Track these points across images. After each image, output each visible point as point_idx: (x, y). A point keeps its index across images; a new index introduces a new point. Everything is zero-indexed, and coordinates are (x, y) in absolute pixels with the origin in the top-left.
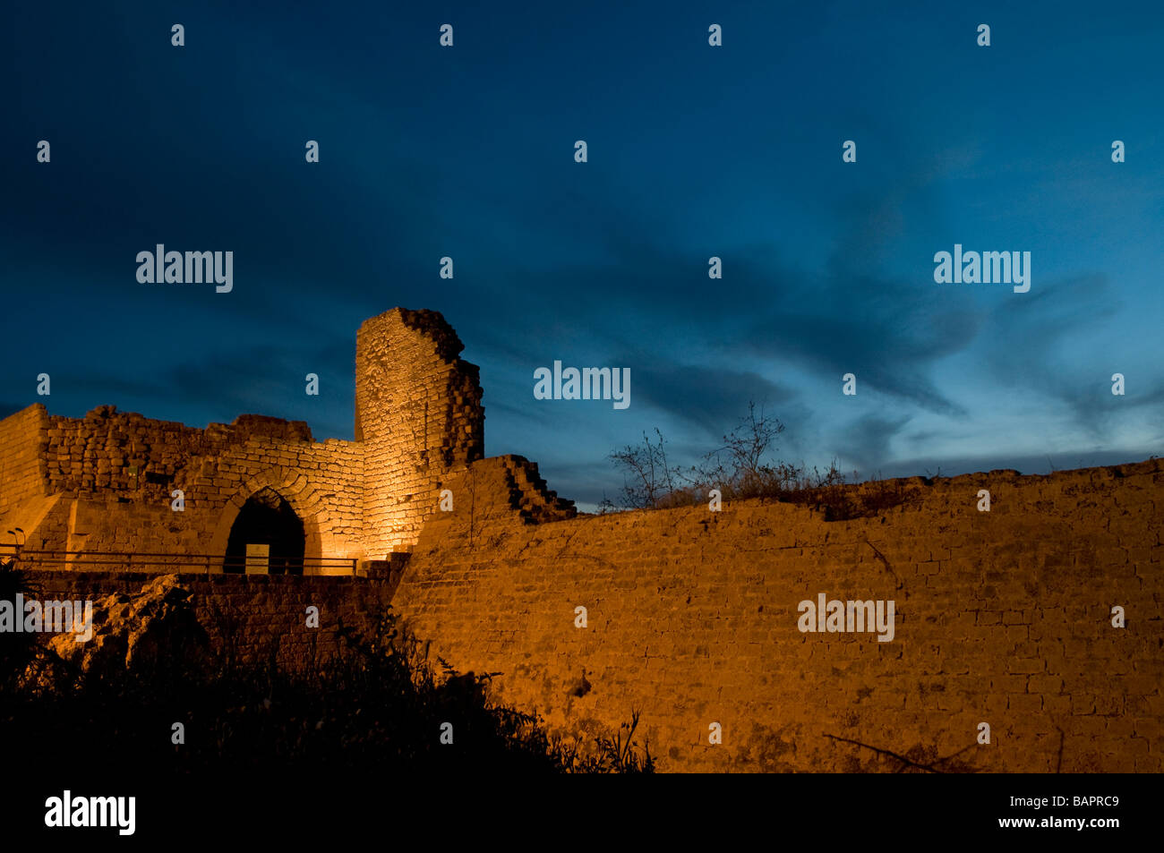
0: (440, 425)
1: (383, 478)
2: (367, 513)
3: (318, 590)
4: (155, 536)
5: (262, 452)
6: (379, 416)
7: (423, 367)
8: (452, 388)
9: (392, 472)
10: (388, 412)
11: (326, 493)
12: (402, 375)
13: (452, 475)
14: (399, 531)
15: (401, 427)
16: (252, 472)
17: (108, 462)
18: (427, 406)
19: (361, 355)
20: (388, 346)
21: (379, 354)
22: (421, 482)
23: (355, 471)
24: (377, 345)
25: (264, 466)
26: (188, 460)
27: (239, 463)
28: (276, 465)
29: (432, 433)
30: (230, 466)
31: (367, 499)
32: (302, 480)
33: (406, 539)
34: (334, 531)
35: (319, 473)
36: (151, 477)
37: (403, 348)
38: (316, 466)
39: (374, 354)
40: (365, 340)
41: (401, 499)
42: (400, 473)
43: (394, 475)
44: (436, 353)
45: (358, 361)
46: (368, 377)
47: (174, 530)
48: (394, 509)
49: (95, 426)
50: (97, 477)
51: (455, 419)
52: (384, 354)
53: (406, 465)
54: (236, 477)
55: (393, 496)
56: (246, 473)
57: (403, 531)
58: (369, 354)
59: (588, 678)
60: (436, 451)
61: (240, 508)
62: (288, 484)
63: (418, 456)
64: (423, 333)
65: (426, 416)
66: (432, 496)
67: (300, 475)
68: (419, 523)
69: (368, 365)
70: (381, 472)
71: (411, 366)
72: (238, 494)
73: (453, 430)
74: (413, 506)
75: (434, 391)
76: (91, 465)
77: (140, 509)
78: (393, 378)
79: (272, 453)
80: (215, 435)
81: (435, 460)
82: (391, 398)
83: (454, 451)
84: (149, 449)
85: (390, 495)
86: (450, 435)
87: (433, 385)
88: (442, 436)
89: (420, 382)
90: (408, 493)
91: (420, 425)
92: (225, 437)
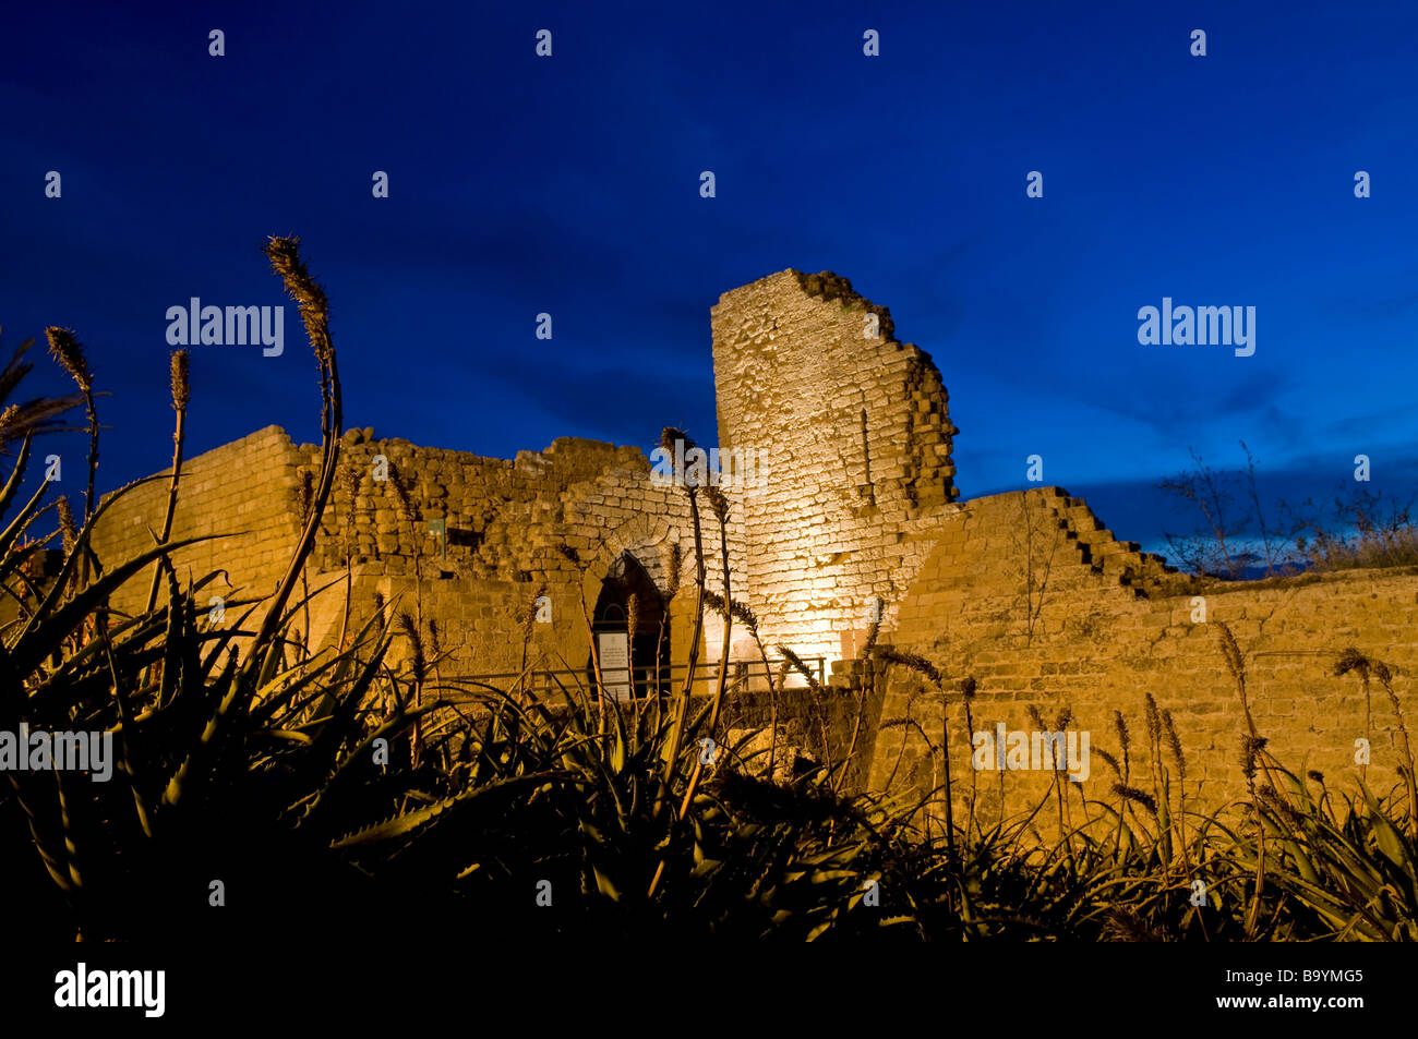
0: (893, 444)
1: (785, 527)
2: (756, 581)
5: (622, 493)
6: (768, 434)
7: (851, 357)
8: (911, 386)
9: (802, 518)
10: (785, 428)
12: (806, 372)
13: (927, 521)
14: (823, 608)
15: (814, 449)
18: (864, 415)
19: (723, 344)
20: (775, 328)
21: (758, 341)
22: (868, 533)
23: (733, 518)
24: (753, 329)
29: (880, 458)
31: (756, 560)
33: (840, 620)
37: (806, 331)
39: (747, 343)
40: (729, 322)
41: (826, 559)
42: (820, 519)
43: (808, 523)
45: (716, 354)
46: (738, 377)
48: (811, 574)
51: (919, 435)
52: (767, 341)
53: (830, 507)
55: (807, 554)
57: (831, 607)
58: (738, 342)
60: (891, 486)
63: (853, 493)
64: (846, 304)
65: (866, 432)
66: (889, 553)
68: (864, 596)
69: (738, 359)
70: (781, 518)
71: (826, 356)
73: (916, 451)
74: (849, 568)
75: (878, 392)
78: (790, 377)
79: (634, 494)
81: (891, 501)
82: (788, 406)
83: (917, 484)
84: (445, 492)
85: (799, 553)
86: (912, 460)
87: (874, 383)
88: (902, 461)
89: (847, 380)
90: (838, 549)
91: (854, 445)
92: (541, 472)
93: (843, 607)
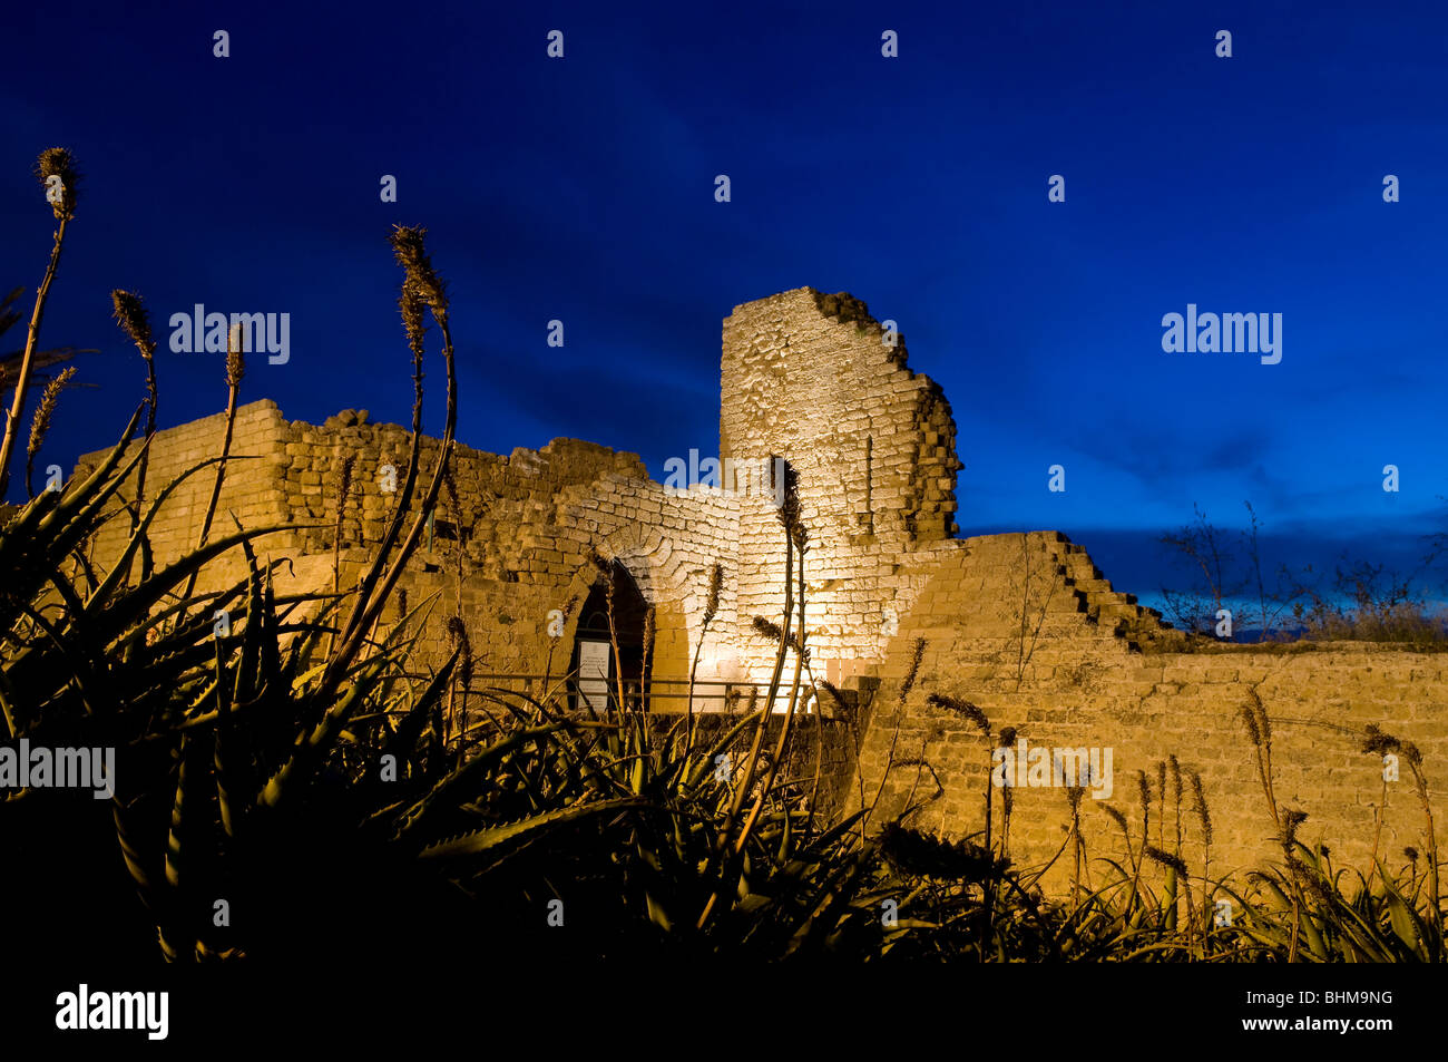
0: (897, 474)
1: (780, 549)
2: (745, 601)
4: (481, 630)
7: (861, 382)
8: (919, 417)
10: (787, 448)
11: (694, 567)
12: (815, 392)
13: (924, 555)
14: (812, 633)
15: (816, 472)
16: (604, 530)
18: (870, 441)
19: (732, 357)
20: (787, 346)
21: (769, 357)
22: (864, 562)
24: (764, 344)
26: (491, 505)
28: (634, 520)
29: (883, 486)
30: (577, 520)
32: (666, 545)
33: (828, 648)
35: (686, 535)
36: (443, 529)
37: (818, 351)
38: (681, 525)
39: (758, 357)
40: (740, 335)
41: (818, 585)
42: (816, 543)
44: (890, 361)
45: (725, 365)
46: (744, 392)
52: (777, 358)
53: (827, 532)
56: (595, 531)
57: (820, 634)
58: (747, 356)
60: (891, 516)
61: (590, 587)
62: (648, 550)
63: (852, 521)
64: (861, 328)
65: (870, 459)
66: (883, 584)
67: (663, 538)
68: (854, 626)
69: (747, 374)
70: (776, 540)
71: (836, 379)
72: (588, 564)
73: (919, 483)
74: (844, 597)
75: (887, 420)
78: (798, 397)
80: (524, 467)
81: (889, 532)
82: (793, 426)
83: (917, 517)
86: (916, 491)
87: (883, 411)
88: (904, 491)
89: (856, 405)
90: (831, 575)
91: (857, 471)
92: (536, 471)
93: (832, 636)
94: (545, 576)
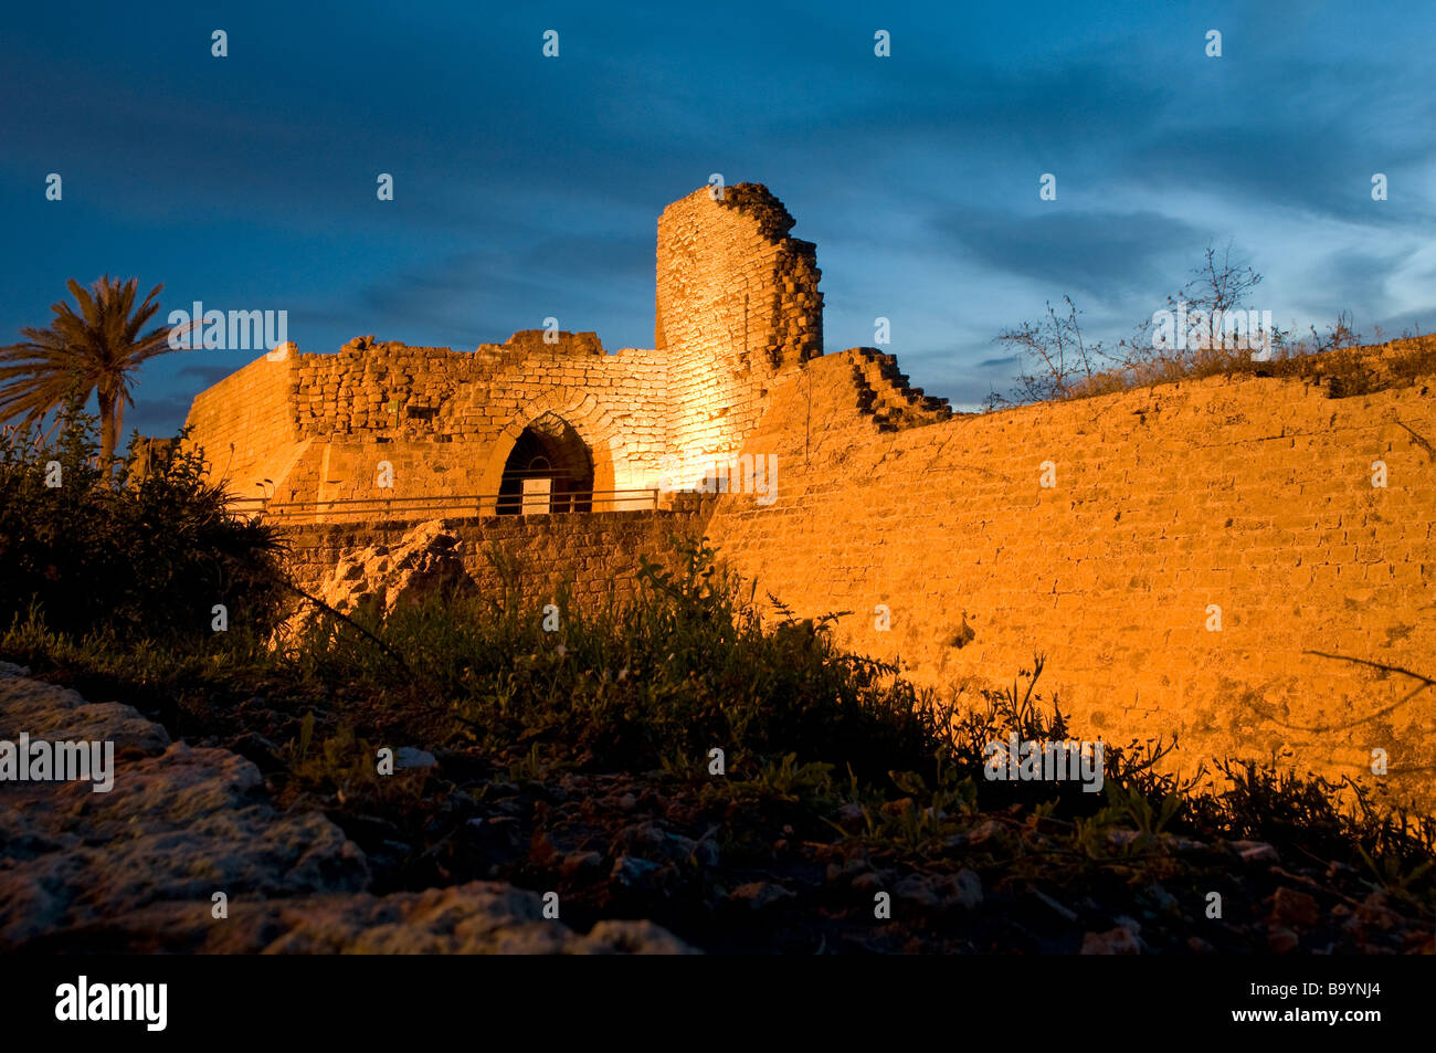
0: (764, 319)
1: (692, 390)
2: (670, 434)
3: (610, 528)
4: (418, 479)
5: (542, 372)
6: (686, 316)
7: (742, 253)
8: (781, 273)
9: (703, 382)
10: (697, 311)
11: (620, 413)
12: (714, 264)
13: (780, 379)
14: (712, 452)
15: (714, 327)
16: (530, 396)
17: (364, 399)
18: (747, 298)
19: (663, 246)
20: (697, 232)
21: (686, 243)
22: (741, 391)
23: (655, 385)
24: (683, 233)
25: (545, 388)
26: (455, 389)
27: (516, 387)
28: (559, 385)
29: (755, 331)
30: (504, 392)
31: (671, 417)
32: (591, 401)
34: (630, 458)
35: (611, 391)
36: (414, 412)
37: (716, 233)
38: (607, 383)
39: (680, 244)
40: (669, 229)
41: (715, 414)
42: (713, 382)
43: (705, 385)
44: (759, 234)
45: (659, 254)
46: (671, 272)
47: (439, 469)
48: (706, 426)
49: (351, 360)
50: (352, 416)
51: (785, 311)
52: (691, 243)
53: (720, 372)
54: (514, 404)
55: (704, 410)
56: (524, 398)
57: (717, 451)
58: (673, 244)
59: (970, 623)
60: (761, 352)
61: (516, 439)
62: (573, 406)
63: (736, 360)
64: (742, 211)
65: (747, 311)
66: (755, 406)
67: (588, 395)
68: (738, 441)
69: (672, 258)
70: (689, 383)
71: (726, 253)
72: (514, 422)
73: (782, 324)
74: (730, 420)
75: (757, 279)
76: (345, 404)
77: (401, 449)
78: (703, 270)
79: (555, 372)
80: (487, 357)
81: (760, 362)
82: (700, 293)
83: (783, 349)
84: (411, 380)
85: (699, 410)
86: (778, 331)
87: (755, 272)
88: (768, 333)
89: (738, 271)
90: (724, 405)
91: (739, 322)
92: (498, 359)
93: (724, 451)
94: (475, 435)
